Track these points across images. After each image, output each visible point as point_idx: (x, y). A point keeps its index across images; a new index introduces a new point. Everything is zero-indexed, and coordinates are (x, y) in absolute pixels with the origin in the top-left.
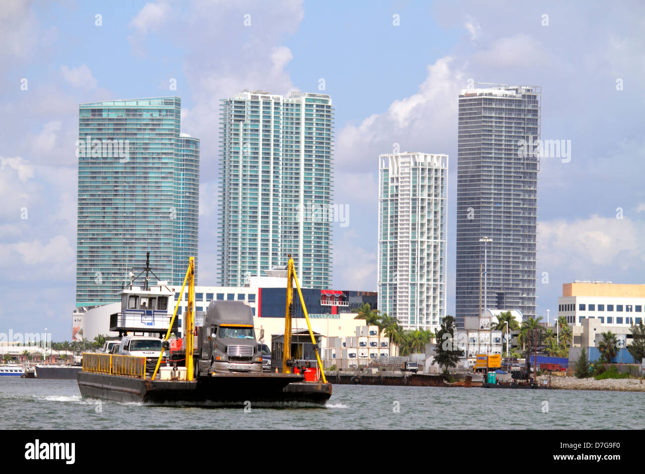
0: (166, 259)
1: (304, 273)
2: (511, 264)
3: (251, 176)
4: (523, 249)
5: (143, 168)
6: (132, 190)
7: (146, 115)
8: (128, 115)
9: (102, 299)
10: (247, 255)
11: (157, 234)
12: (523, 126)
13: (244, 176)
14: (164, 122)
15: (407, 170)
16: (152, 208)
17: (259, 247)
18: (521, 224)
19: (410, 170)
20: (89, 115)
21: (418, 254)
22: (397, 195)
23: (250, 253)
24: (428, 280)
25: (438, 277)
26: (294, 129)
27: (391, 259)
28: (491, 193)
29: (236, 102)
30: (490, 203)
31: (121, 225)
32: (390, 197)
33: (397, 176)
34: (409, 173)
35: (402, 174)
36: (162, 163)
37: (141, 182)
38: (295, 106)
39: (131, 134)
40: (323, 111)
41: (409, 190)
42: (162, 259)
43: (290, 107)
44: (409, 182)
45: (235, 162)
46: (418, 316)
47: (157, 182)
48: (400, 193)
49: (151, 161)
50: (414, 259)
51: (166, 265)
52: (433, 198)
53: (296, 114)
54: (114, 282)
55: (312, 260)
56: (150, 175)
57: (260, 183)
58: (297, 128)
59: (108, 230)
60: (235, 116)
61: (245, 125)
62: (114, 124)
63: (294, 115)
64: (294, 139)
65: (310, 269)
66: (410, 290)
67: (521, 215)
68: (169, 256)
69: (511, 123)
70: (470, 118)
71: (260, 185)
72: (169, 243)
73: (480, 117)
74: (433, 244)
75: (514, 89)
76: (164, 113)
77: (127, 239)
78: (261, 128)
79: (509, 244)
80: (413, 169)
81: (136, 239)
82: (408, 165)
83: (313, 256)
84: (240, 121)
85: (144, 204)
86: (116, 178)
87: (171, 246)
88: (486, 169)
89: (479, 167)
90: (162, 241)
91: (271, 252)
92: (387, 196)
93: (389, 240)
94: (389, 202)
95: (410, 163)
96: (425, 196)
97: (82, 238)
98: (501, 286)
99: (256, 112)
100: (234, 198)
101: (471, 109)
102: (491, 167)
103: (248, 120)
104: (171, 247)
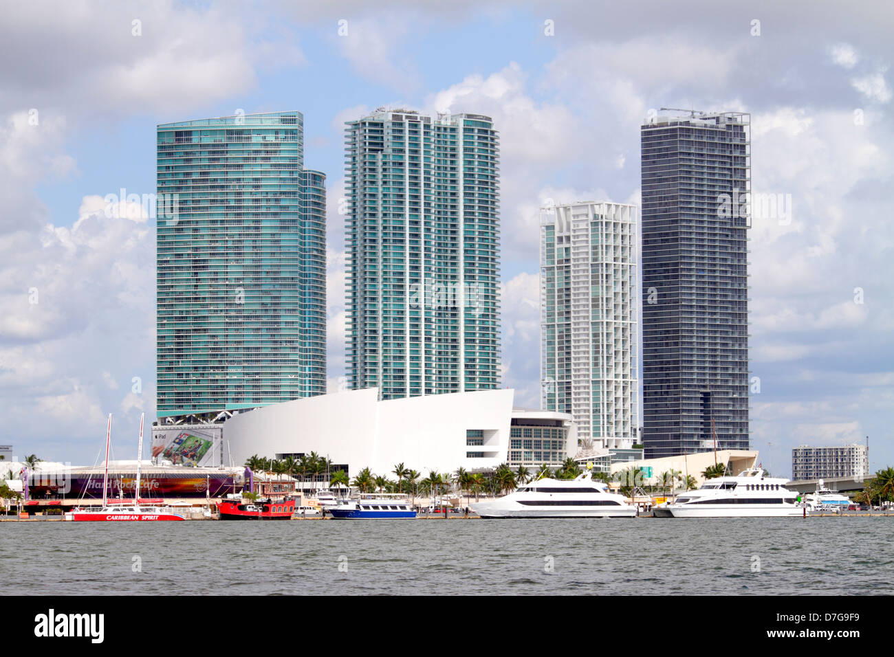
0: (289, 345)
1: (466, 366)
2: (718, 353)
3: (394, 228)
4: (732, 333)
5: (253, 214)
6: (238, 247)
7: (256, 139)
8: (230, 138)
9: (195, 406)
10: (392, 341)
11: (275, 310)
12: (728, 166)
13: (385, 228)
14: (282, 148)
15: (582, 226)
16: (267, 272)
17: (408, 329)
18: (729, 299)
19: (587, 225)
20: (171, 140)
21: (603, 341)
22: (568, 260)
23: (394, 338)
24: (616, 376)
25: (627, 371)
26: (449, 163)
27: (561, 349)
28: (691, 257)
29: (371, 124)
30: (690, 270)
31: (223, 298)
32: (556, 264)
33: (567, 234)
34: (587, 230)
35: (574, 231)
36: (281, 207)
37: (251, 234)
38: (449, 130)
39: (234, 166)
40: (486, 138)
41: (587, 253)
42: (284, 345)
43: (442, 132)
44: (587, 241)
45: (371, 208)
46: (606, 426)
47: (273, 235)
48: (572, 257)
49: (264, 204)
50: (597, 347)
51: (289, 354)
52: (620, 263)
53: (451, 142)
54: (214, 380)
55: (477, 348)
56: (263, 224)
57: (407, 238)
58: (452, 162)
59: (203, 305)
60: (370, 143)
61: (385, 156)
62: (210, 152)
63: (449, 143)
64: (449, 178)
65: (474, 360)
66: (591, 390)
67: (729, 287)
68: (293, 342)
69: (714, 162)
70: (659, 156)
71: (407, 242)
72: (293, 323)
73: (676, 154)
74: (621, 327)
75: (714, 118)
76: (282, 135)
77: (231, 317)
78: (407, 161)
79: (715, 326)
80: (591, 223)
81: (244, 317)
82: (585, 218)
83: (477, 341)
84: (378, 150)
85: (256, 266)
86: (215, 229)
87: (296, 326)
88: (684, 224)
89: (676, 221)
90: (282, 320)
91: (423, 337)
92: (553, 263)
93: (556, 322)
94: (556, 270)
95: (587, 215)
96: (611, 261)
97: (164, 318)
98: (707, 383)
99: (400, 138)
100: (371, 260)
101: (660, 144)
102: (690, 221)
103: (388, 150)
104: (296, 329)
